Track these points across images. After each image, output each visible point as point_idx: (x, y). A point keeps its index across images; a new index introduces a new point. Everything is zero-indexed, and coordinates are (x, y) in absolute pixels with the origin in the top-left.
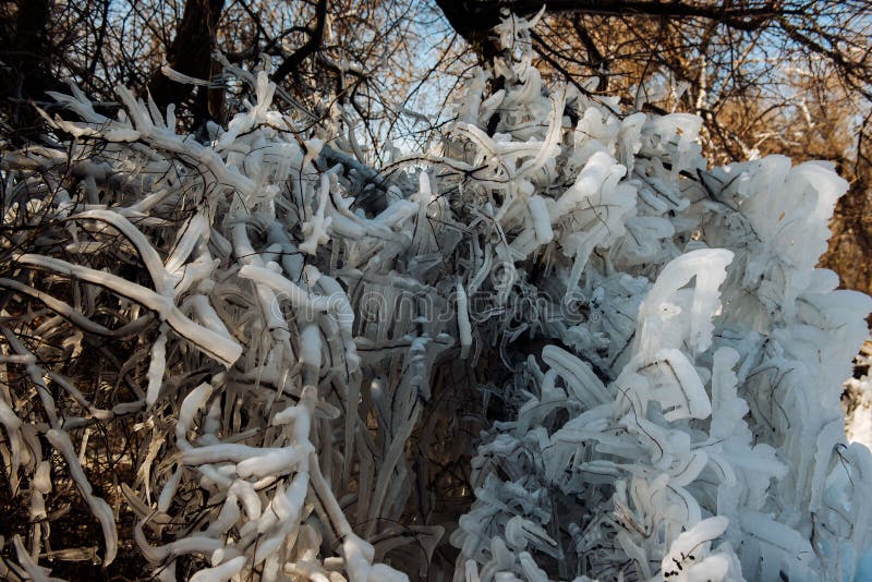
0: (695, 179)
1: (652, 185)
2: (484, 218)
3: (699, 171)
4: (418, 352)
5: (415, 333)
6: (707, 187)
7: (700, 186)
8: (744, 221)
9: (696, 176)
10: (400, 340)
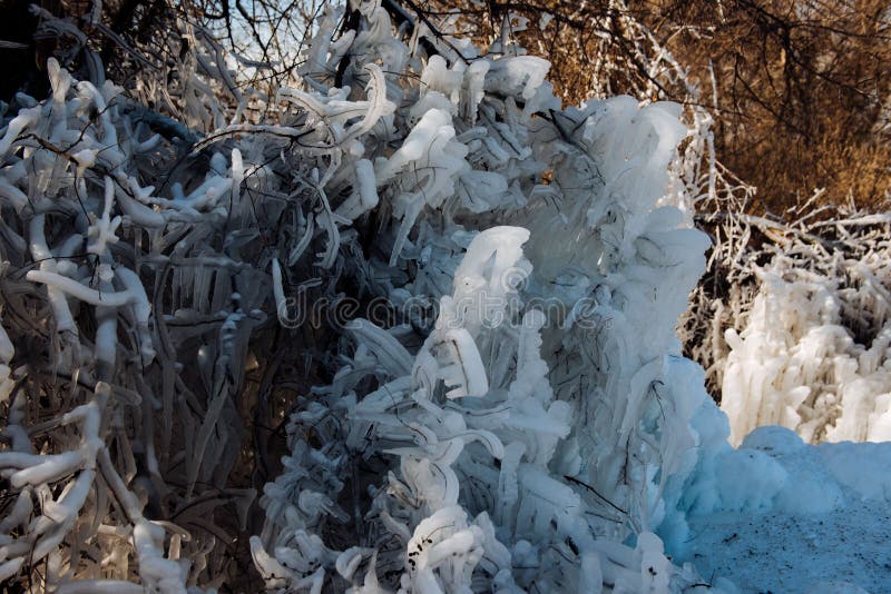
0: (548, 119)
1: (499, 131)
2: (308, 186)
3: (551, 111)
4: (229, 331)
5: (232, 308)
6: (559, 127)
7: (552, 125)
8: (591, 163)
9: (549, 116)
10: (216, 315)
